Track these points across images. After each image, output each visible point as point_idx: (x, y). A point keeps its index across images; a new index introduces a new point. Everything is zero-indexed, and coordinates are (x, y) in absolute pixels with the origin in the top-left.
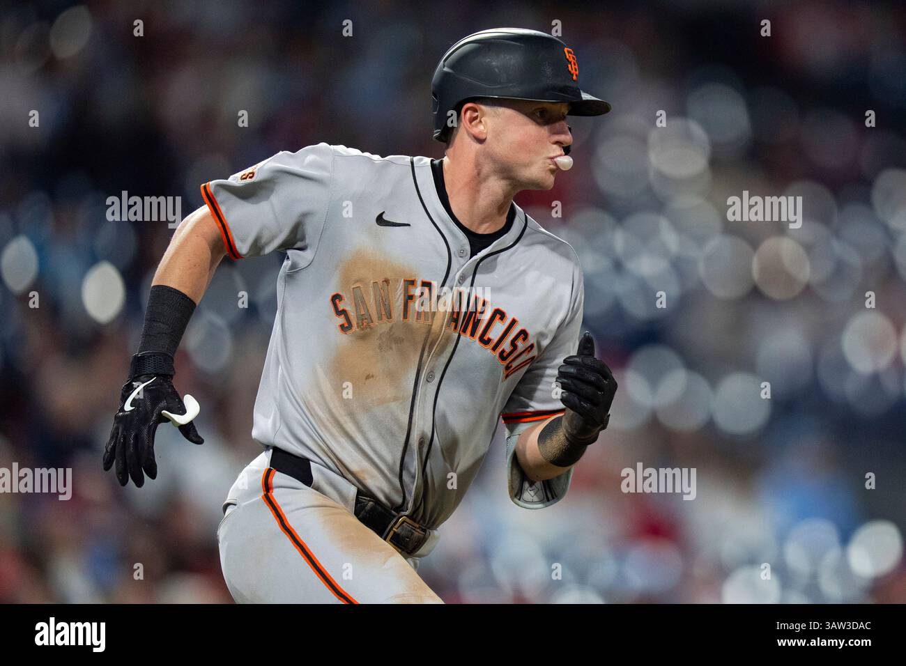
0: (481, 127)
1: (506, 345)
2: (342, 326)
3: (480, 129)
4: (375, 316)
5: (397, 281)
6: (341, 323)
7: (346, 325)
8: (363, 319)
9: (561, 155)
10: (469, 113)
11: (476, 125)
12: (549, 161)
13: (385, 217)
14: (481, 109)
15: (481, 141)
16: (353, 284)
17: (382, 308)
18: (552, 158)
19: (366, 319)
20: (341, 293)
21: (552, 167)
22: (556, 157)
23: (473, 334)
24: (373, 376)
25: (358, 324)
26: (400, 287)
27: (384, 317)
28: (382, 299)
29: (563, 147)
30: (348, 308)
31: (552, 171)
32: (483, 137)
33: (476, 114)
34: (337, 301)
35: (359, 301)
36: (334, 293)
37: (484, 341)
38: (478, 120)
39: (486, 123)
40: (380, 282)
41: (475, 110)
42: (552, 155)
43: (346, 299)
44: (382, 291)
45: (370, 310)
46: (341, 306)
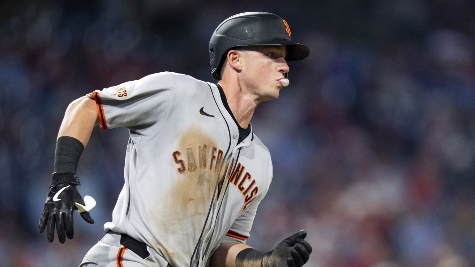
0: (238, 63)
1: (249, 194)
2: (179, 169)
3: (237, 64)
4: (198, 165)
5: (210, 147)
6: (179, 167)
7: (182, 169)
8: (192, 166)
9: (283, 78)
10: (231, 55)
11: (236, 63)
12: (277, 82)
13: (204, 110)
14: (239, 54)
15: (239, 71)
16: (187, 146)
17: (202, 161)
18: (278, 80)
19: (193, 166)
20: (179, 151)
21: (278, 85)
22: (280, 79)
23: (235, 183)
24: (193, 199)
25: (188, 168)
26: (211, 150)
27: (202, 166)
28: (202, 156)
29: (284, 74)
30: (183, 159)
31: (278, 87)
32: (240, 69)
33: (235, 56)
34: (177, 155)
35: (190, 156)
36: (175, 151)
37: (241, 189)
38: (237, 59)
39: (241, 60)
40: (202, 146)
41: (235, 54)
42: (278, 78)
43: (183, 154)
44: (203, 152)
45: (196, 162)
46: (179, 158)
